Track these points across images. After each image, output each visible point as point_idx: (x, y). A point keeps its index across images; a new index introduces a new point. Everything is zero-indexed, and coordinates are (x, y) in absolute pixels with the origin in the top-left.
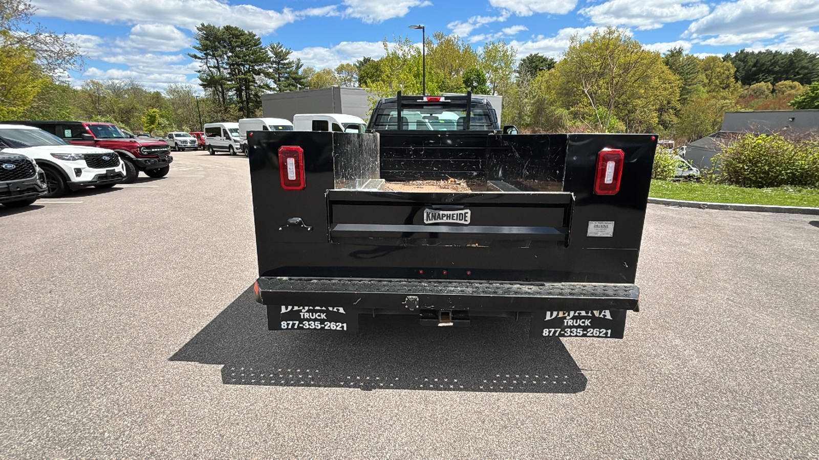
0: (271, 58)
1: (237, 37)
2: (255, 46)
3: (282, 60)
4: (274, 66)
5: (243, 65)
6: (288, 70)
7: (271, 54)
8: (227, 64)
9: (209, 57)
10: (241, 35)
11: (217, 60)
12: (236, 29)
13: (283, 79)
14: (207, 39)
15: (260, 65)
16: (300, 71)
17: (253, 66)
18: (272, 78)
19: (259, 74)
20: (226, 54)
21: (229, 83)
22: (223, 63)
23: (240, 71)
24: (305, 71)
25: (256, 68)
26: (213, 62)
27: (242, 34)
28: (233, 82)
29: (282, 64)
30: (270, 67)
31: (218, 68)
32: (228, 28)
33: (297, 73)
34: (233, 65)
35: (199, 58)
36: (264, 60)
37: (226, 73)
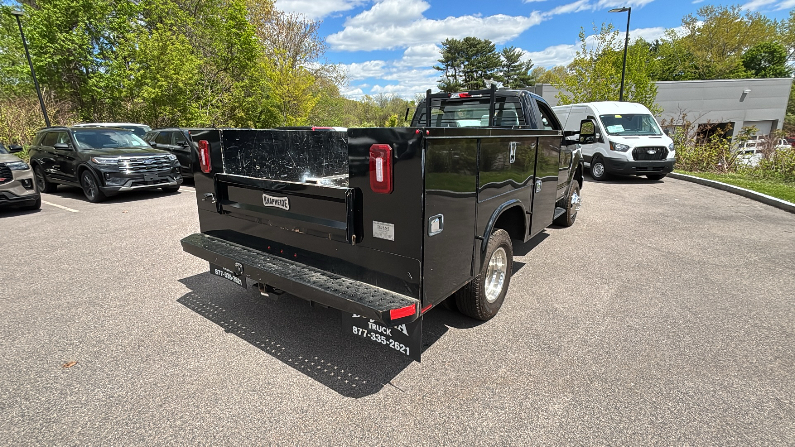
0: (503, 61)
1: (474, 46)
2: (489, 52)
3: (513, 63)
4: (505, 69)
5: (477, 72)
6: (518, 71)
7: (503, 58)
8: (464, 72)
9: (449, 67)
10: (478, 44)
11: (455, 69)
12: (474, 39)
13: (511, 81)
14: (449, 52)
15: (492, 70)
16: (529, 73)
17: (485, 72)
18: (502, 81)
19: (489, 78)
20: (463, 63)
21: (462, 89)
22: (460, 72)
23: (473, 77)
24: (535, 71)
25: (488, 73)
26: (451, 72)
27: (479, 42)
28: (466, 88)
29: (512, 67)
30: (501, 71)
31: (455, 76)
32: (467, 40)
33: (525, 73)
34: (468, 72)
35: (441, 70)
36: (497, 64)
37: (461, 80)
